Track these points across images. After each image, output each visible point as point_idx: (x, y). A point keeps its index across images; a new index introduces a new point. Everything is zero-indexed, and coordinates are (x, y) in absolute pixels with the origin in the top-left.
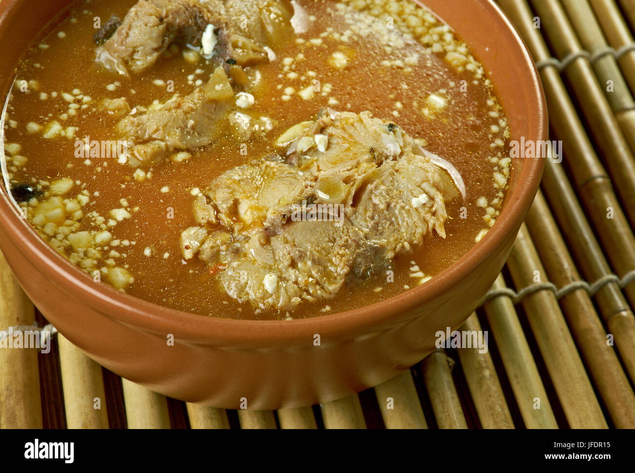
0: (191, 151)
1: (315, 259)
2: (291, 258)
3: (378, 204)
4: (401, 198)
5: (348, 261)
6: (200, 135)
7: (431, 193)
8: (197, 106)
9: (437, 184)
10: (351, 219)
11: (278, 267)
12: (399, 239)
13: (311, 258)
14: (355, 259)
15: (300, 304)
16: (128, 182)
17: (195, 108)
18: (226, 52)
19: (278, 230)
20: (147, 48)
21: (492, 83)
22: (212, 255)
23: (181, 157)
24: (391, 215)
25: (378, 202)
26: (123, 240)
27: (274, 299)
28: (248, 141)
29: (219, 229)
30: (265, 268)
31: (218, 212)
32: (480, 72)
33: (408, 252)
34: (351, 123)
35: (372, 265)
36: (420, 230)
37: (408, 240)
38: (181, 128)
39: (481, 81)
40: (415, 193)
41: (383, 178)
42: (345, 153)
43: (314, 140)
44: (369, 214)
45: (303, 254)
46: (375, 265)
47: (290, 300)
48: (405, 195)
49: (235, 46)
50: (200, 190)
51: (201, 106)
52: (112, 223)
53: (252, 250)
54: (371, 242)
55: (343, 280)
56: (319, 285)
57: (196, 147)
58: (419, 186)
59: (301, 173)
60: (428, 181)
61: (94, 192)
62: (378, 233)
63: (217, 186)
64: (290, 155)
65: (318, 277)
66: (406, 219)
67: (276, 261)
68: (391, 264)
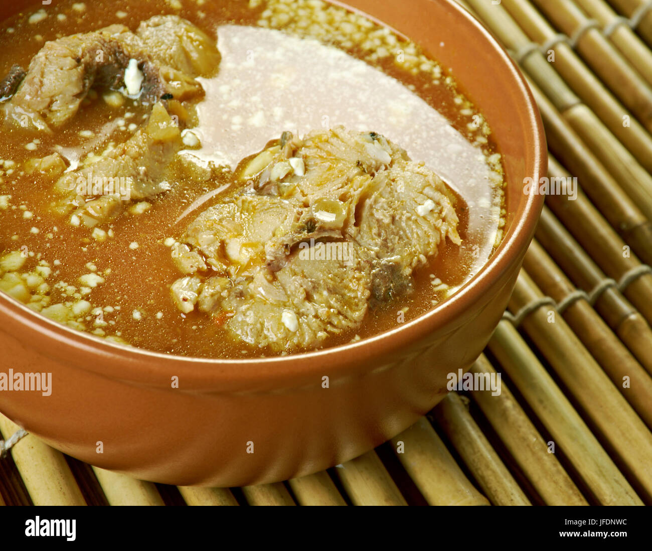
0: (150, 200)
1: (330, 287)
2: (305, 290)
3: (382, 219)
4: (404, 209)
5: (367, 283)
6: (155, 181)
7: (436, 198)
8: (144, 149)
9: (439, 188)
10: (357, 239)
11: (293, 303)
12: (413, 253)
13: (326, 287)
14: (373, 281)
15: (327, 338)
16: (89, 244)
17: (142, 152)
18: (158, 87)
19: (282, 263)
20: (67, 95)
21: (454, 81)
22: (213, 304)
23: (140, 208)
24: (398, 228)
25: (381, 217)
26: (105, 307)
27: (298, 337)
28: (210, 180)
29: (213, 276)
30: (279, 307)
31: (207, 257)
32: (437, 72)
33: (425, 265)
34: (325, 139)
35: (391, 285)
36: (434, 240)
37: (423, 252)
38: (133, 176)
39: (441, 80)
40: (419, 200)
41: (381, 190)
42: (328, 173)
43: (290, 165)
44: (375, 231)
45: (316, 285)
46: (394, 284)
47: (316, 335)
48: (409, 204)
49: (168, 80)
50: (175, 239)
51: (148, 149)
52: (86, 291)
53: (261, 289)
54: (384, 261)
55: (366, 305)
56: (342, 315)
57: (154, 195)
58: (421, 193)
59: (286, 202)
60: (430, 185)
61: (53, 261)
62: (389, 250)
63: (196, 231)
64: (264, 186)
65: (339, 307)
66: (415, 230)
67: (289, 296)
68: (410, 281)
